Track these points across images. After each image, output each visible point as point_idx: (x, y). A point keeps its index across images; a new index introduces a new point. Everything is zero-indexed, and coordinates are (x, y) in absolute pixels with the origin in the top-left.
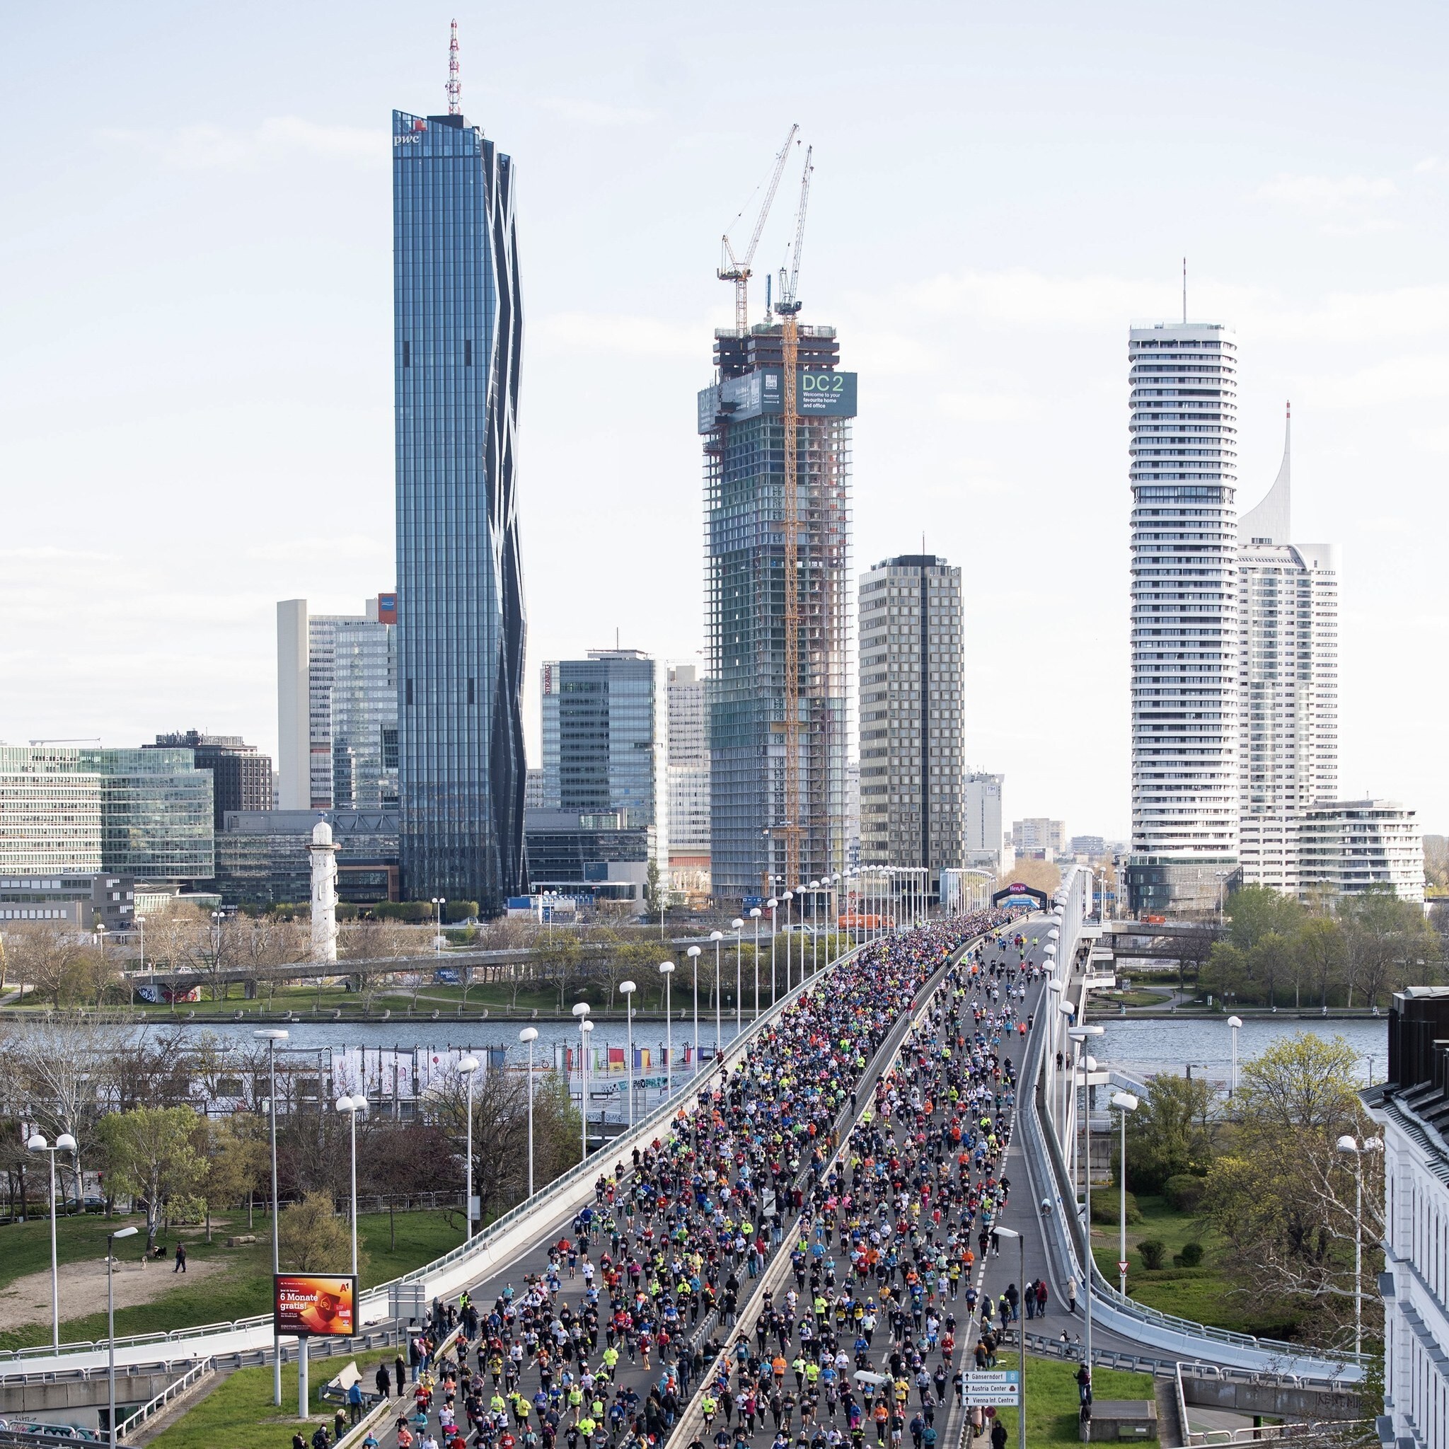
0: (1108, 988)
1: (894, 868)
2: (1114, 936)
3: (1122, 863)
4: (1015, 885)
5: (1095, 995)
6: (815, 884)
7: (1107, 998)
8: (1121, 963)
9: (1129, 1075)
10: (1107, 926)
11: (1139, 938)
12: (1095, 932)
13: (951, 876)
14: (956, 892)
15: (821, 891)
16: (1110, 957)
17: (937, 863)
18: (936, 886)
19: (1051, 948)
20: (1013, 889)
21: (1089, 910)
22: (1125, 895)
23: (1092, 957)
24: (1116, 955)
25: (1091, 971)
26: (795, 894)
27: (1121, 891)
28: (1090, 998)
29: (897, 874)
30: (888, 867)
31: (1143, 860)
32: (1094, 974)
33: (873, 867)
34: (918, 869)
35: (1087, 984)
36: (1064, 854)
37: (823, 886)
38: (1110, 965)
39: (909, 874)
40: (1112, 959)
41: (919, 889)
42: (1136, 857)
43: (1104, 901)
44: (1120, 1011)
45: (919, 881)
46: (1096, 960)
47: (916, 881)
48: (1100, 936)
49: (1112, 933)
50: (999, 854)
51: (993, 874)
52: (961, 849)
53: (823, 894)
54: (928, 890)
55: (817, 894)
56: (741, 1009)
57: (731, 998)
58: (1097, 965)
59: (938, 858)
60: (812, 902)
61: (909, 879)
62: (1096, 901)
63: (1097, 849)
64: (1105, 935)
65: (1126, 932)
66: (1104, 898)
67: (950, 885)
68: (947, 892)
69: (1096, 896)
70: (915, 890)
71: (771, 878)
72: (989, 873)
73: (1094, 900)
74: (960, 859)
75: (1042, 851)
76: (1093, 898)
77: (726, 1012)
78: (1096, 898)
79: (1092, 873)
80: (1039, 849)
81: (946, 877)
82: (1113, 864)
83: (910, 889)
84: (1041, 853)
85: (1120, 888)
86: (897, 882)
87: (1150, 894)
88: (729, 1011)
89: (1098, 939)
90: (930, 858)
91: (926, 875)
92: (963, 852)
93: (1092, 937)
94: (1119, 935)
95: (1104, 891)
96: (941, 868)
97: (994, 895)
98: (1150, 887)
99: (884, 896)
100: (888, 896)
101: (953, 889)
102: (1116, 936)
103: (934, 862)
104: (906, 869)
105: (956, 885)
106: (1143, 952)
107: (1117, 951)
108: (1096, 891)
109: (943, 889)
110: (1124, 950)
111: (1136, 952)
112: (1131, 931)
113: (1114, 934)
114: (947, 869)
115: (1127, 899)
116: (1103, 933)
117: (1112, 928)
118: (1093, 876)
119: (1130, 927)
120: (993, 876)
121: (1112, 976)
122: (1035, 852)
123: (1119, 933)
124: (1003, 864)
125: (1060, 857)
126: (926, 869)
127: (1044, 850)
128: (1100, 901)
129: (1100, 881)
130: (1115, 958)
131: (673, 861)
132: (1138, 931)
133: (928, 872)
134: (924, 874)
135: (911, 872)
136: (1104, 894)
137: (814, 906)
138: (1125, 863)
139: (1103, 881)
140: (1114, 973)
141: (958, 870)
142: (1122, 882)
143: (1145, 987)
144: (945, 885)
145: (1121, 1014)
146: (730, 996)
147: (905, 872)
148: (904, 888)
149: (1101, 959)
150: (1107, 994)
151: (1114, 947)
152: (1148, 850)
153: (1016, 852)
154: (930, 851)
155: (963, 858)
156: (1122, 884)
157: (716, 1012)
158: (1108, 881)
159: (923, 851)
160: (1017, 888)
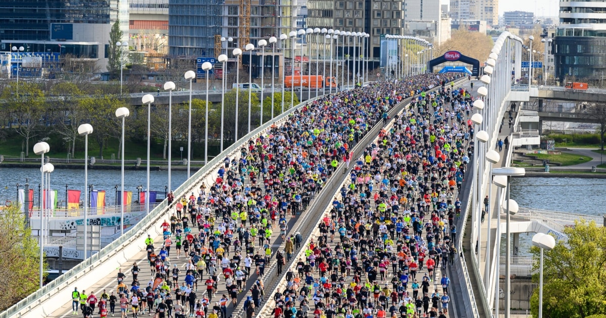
0: (533, 147)
2: (540, 101)
3: (550, 34)
4: (450, 52)
5: (521, 154)
7: (532, 158)
8: (546, 125)
9: (550, 224)
10: (534, 91)
11: (564, 103)
12: (522, 96)
13: (391, 42)
14: (395, 58)
15: (269, 53)
16: (536, 119)
17: (378, 31)
18: (377, 51)
20: (448, 56)
21: (518, 76)
22: (552, 64)
23: (519, 119)
24: (542, 118)
25: (519, 131)
29: (341, 38)
30: (332, 31)
31: (569, 32)
32: (521, 133)
34: (360, 34)
35: (514, 142)
36: (496, 27)
38: (537, 126)
39: (351, 39)
40: (538, 121)
41: (360, 54)
42: (563, 29)
43: (532, 69)
44: (545, 169)
45: (361, 48)
46: (523, 121)
47: (358, 47)
48: (528, 100)
49: (539, 97)
50: (436, 25)
51: (430, 43)
52: (401, 19)
53: (271, 57)
54: (369, 56)
55: (264, 56)
56: (191, 160)
57: (182, 149)
58: (524, 125)
59: (379, 26)
60: (260, 64)
61: (352, 46)
62: (525, 69)
63: (527, 23)
64: (532, 99)
65: (552, 97)
66: (532, 66)
67: (390, 50)
68: (386, 58)
69: (525, 64)
70: (357, 56)
71: (223, 39)
72: (426, 42)
73: (522, 68)
74: (400, 27)
75: (476, 23)
76: (522, 67)
77: (177, 162)
78: (525, 67)
79: (521, 43)
80: (474, 22)
81: (386, 43)
82: (541, 36)
83: (351, 55)
84: (475, 25)
85: (547, 58)
86: (340, 48)
87: (575, 63)
88: (180, 161)
89: (525, 103)
90: (372, 26)
91: (368, 41)
92: (403, 21)
93: (520, 100)
94: (546, 100)
95: (532, 61)
96: (382, 36)
97: (430, 62)
98: (575, 57)
99: (328, 60)
100: (331, 60)
101: (392, 55)
102: (542, 100)
103: (375, 30)
104: (349, 33)
105: (395, 50)
106: (567, 117)
107: (543, 115)
108: (525, 60)
109: (383, 55)
110: (550, 114)
111: (561, 116)
112: (556, 97)
113: (541, 99)
114: (388, 36)
115: (554, 68)
116: (530, 97)
117: (539, 93)
118: (522, 46)
119: (556, 93)
120: (430, 44)
121: (537, 137)
122: (470, 24)
123: (545, 98)
124: (440, 34)
125: (493, 29)
126: (368, 35)
127: (478, 22)
128: (529, 69)
129: (529, 50)
130: (541, 121)
131: (133, 24)
132: (563, 97)
133: (369, 38)
134: (366, 38)
135: (353, 36)
136: (532, 63)
137: (261, 67)
138: (553, 34)
139: (532, 51)
140: (540, 134)
141: (398, 37)
142: (549, 51)
143: (568, 148)
144: (385, 50)
145: (545, 173)
146: (182, 146)
147: (348, 36)
148: (346, 53)
149: (528, 121)
150: (532, 153)
151: (540, 111)
152: (574, 23)
153: (452, 24)
154: (372, 20)
155: (403, 26)
156: (549, 54)
157: (168, 162)
158: (536, 51)
159: (365, 19)
160: (452, 56)
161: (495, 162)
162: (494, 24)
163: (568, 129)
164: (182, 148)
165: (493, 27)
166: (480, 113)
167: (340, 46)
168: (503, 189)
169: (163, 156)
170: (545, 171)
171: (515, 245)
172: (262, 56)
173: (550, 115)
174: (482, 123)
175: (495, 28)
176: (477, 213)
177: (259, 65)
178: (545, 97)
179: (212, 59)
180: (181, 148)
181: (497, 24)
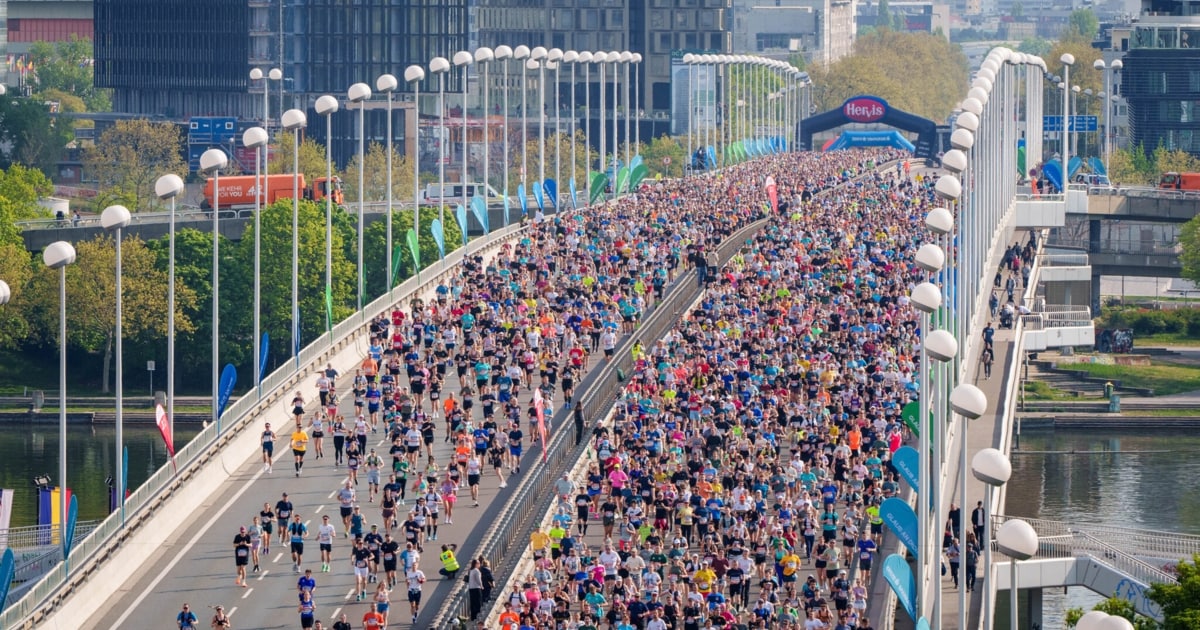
0: (1078, 349)
1: (558, 53)
2: (1095, 223)
3: (1116, 41)
4: (861, 100)
5: (1045, 367)
6: (362, 89)
7: (1074, 375)
8: (1110, 287)
9: (1124, 565)
10: (1076, 199)
11: (1158, 229)
12: (1048, 212)
13: (697, 71)
14: (710, 110)
15: (379, 105)
16: (1084, 273)
17: (665, 39)
18: (663, 95)
19: (932, 254)
20: (852, 110)
21: (1035, 157)
22: (1124, 121)
23: (1036, 273)
24: (1099, 270)
25: (1037, 308)
26: (311, 113)
27: (1112, 109)
28: (1033, 371)
29: (565, 66)
30: (541, 51)
31: (1166, 35)
32: (1044, 316)
33: (505, 50)
34: (616, 56)
35: (1023, 338)
36: (976, 20)
37: (378, 95)
38: (1087, 293)
39: (594, 67)
40: (1089, 278)
41: (619, 104)
42: (1151, 30)
43: (1070, 136)
44: (1108, 406)
45: (619, 85)
46: (1049, 279)
47: (612, 84)
48: (1061, 222)
49: (1091, 215)
50: (817, 18)
51: (801, 70)
52: (725, 8)
53: (384, 112)
54: (642, 106)
55: (366, 112)
56: (176, 394)
57: (151, 366)
58: (1052, 292)
59: (668, 27)
60: (356, 134)
61: (595, 80)
62: (1052, 136)
63: (1057, 7)
64: (1072, 220)
65: (1124, 213)
66: (1071, 128)
67: (696, 93)
68: (687, 114)
69: (1051, 122)
70: (609, 106)
71: (256, 73)
72: (791, 68)
73: (1046, 133)
74: (721, 29)
75: (922, 11)
76: (1045, 129)
77: (139, 401)
78: (1052, 129)
79: (1042, 68)
80: (916, 7)
81: (686, 72)
82: (1095, 45)
83: (595, 105)
84: (920, 17)
85: (1109, 104)
86: (565, 87)
87: (1184, 119)
88: (149, 398)
89: (1054, 230)
90: (648, 27)
91: (637, 71)
92: (728, 13)
93: (1039, 224)
94: (1106, 221)
95: (1071, 113)
96: (675, 53)
97: (802, 122)
98: (1184, 104)
99: (533, 120)
100: (543, 119)
101: (703, 104)
102: (1099, 221)
103: (658, 37)
104: (588, 56)
105: (711, 92)
106: (1165, 265)
107: (1102, 260)
108: (1053, 113)
109: (678, 104)
110: (1119, 258)
111: (1148, 263)
112: (1137, 212)
113: (1096, 219)
114: (689, 57)
115: (1128, 133)
116: (1068, 215)
117: (1090, 204)
118: (1045, 75)
119: (1134, 201)
120: (801, 74)
121: (1088, 324)
122: (905, 13)
123: (1107, 217)
124: (826, 41)
125: (968, 25)
126: (638, 57)
127: (928, 9)
128: (1062, 135)
129: (1061, 85)
130: (1096, 277)
131: (19, 30)
132: (1152, 212)
133: (642, 65)
134: (632, 66)
135: (599, 63)
136: (1071, 120)
137: (358, 141)
138: (1124, 42)
139: (1070, 87)
140: (1094, 314)
141: (716, 58)
142: (1115, 86)
143: (1169, 349)
144: (683, 93)
145: (1110, 415)
146: (150, 359)
147: (584, 63)
148: (580, 100)
149: (1063, 279)
150: (1074, 365)
151: (1093, 250)
152: (1180, 14)
153: (860, 14)
154: (647, 11)
155: (729, 26)
156: (1115, 93)
157: (114, 401)
158: (1081, 87)
159: (630, 8)
160: (864, 111)
161: (974, 416)
162: (970, 12)
163: (1170, 295)
164: (153, 363)
165: (966, 20)
166: (932, 281)
167: (564, 80)
168: (997, 489)
169: (101, 386)
170: (1108, 412)
171: (1034, 621)
172: (358, 110)
173: (1119, 260)
174: (940, 308)
175: (973, 23)
176: (931, 541)
177: (353, 136)
178: (1106, 212)
179: (230, 120)
180: (149, 363)
181: (977, 11)
